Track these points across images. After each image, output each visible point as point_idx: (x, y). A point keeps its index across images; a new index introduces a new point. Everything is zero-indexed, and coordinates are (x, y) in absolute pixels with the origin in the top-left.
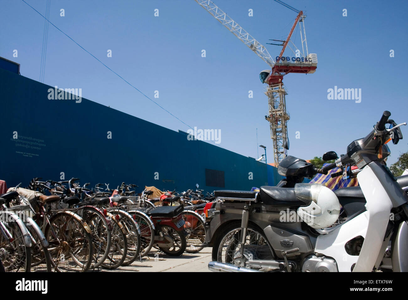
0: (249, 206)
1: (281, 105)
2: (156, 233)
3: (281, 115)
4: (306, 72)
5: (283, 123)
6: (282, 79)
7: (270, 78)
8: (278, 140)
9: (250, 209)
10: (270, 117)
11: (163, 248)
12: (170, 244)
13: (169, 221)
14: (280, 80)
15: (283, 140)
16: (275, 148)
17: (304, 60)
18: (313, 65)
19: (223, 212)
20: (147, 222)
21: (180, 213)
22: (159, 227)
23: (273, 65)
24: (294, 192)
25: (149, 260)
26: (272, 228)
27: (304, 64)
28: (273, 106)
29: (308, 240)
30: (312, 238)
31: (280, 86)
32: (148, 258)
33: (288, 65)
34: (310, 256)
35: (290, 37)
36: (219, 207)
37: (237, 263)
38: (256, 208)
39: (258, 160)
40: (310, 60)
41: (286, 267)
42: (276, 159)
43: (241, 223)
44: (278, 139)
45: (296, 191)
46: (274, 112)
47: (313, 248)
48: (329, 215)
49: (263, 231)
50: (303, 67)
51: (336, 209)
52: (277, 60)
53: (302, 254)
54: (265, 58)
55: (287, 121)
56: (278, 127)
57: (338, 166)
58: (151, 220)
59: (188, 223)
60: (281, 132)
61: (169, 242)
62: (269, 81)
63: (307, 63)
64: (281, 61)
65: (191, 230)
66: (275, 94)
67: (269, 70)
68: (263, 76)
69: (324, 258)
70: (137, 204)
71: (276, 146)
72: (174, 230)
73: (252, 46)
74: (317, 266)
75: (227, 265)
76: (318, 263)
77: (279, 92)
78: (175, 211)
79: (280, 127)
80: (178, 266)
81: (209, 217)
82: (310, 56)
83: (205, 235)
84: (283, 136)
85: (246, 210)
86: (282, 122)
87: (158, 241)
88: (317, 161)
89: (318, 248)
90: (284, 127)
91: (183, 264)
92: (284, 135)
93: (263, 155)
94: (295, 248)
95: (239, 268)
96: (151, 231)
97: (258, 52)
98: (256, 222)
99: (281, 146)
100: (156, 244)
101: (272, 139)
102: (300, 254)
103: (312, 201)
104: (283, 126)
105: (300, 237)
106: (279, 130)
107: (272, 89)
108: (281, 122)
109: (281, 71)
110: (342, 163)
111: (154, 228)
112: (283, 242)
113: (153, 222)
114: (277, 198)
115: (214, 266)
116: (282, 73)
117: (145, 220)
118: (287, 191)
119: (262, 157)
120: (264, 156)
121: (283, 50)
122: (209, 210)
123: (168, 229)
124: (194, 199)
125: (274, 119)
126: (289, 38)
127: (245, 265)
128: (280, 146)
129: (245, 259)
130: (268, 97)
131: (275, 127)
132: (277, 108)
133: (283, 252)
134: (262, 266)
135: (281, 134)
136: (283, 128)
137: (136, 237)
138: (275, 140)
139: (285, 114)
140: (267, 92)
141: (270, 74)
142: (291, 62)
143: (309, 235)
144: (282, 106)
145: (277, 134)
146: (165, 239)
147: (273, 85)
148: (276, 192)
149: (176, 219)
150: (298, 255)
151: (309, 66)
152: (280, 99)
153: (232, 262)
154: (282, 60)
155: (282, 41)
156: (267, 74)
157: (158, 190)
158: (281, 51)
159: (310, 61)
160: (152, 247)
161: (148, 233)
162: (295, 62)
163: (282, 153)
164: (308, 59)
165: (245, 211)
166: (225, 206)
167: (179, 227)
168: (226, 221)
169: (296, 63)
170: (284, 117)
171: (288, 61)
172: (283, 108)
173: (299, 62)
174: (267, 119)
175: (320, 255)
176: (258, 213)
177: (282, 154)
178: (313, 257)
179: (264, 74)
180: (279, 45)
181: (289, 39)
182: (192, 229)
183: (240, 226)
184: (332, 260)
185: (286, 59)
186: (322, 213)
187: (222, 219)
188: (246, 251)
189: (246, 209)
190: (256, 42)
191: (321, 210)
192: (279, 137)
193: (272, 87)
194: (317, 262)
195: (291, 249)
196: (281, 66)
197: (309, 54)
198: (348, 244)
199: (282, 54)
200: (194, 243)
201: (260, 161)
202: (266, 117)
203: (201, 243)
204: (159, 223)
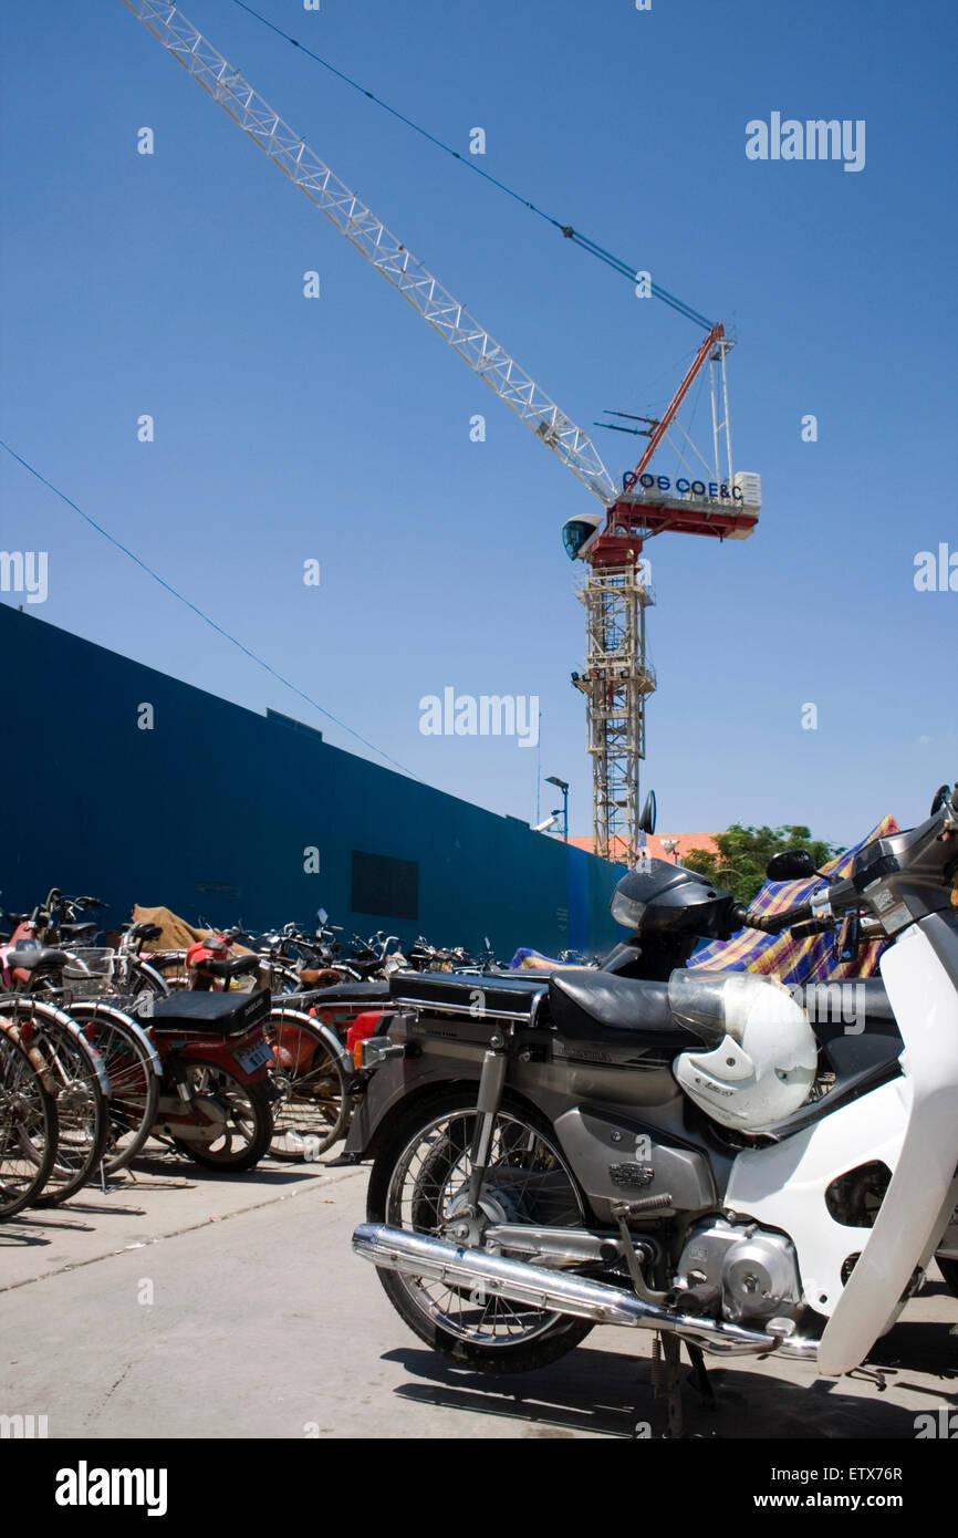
0: (507, 1037)
1: (628, 639)
2: (166, 1087)
3: (626, 674)
4: (720, 532)
5: (633, 701)
6: (638, 551)
7: (598, 545)
8: (611, 758)
9: (510, 1046)
10: (588, 677)
11: (188, 1141)
12: (213, 1127)
13: (216, 1046)
14: (632, 552)
15: (629, 762)
16: (598, 787)
17: (718, 493)
18: (745, 512)
19: (417, 1051)
20: (136, 1048)
21: (257, 1022)
22: (176, 1064)
23: (611, 501)
24: (667, 999)
25: (133, 1185)
26: (583, 1119)
27: (716, 505)
28: (600, 640)
29: (705, 1166)
30: (717, 1160)
31: (631, 575)
32: (129, 1179)
33: (663, 504)
34: (706, 1222)
35: (676, 407)
36: (404, 1032)
37: (453, 1232)
38: (532, 1047)
39: (539, 828)
40: (737, 495)
41: (624, 1256)
42: (600, 826)
43: (477, 1091)
44: (609, 754)
45: (672, 996)
46: (603, 660)
47: (720, 1193)
48: (781, 1084)
49: (552, 1125)
50: (712, 515)
51: (803, 1065)
52: (625, 482)
53: (681, 1212)
54: (585, 474)
55: (646, 696)
56: (615, 714)
57: (819, 916)
58: (151, 1041)
59: (284, 1050)
60: (622, 731)
61: (209, 1122)
62: (595, 554)
63: (726, 502)
64: (638, 489)
65: (291, 1081)
66: (609, 600)
67: (596, 516)
68: (576, 535)
69: (754, 1231)
70: (101, 977)
71: (603, 782)
72: (229, 1079)
73: (544, 428)
74: (728, 1257)
75: (421, 1239)
76: (734, 1246)
77: (624, 593)
78: (241, 1011)
79: (619, 715)
80: (240, 1212)
81: (366, 1067)
82: (739, 479)
83: (339, 1095)
84: (629, 748)
85: (496, 1050)
86: (629, 698)
87: (170, 1115)
88: (737, 839)
89: (735, 1197)
90: (633, 715)
91: (258, 1207)
92: (633, 743)
93: (556, 812)
94: (659, 1193)
95: (461, 1251)
96: (148, 1081)
97: (564, 450)
98: (532, 1092)
99: (620, 781)
100: (162, 1127)
101: (591, 756)
102: (673, 1212)
103: (727, 1036)
104: (630, 713)
105: (679, 1156)
106: (617, 724)
107: (603, 582)
108: (624, 697)
109: (637, 522)
110: (832, 907)
111: (158, 1070)
112: (618, 1169)
113: (156, 1048)
114: (608, 1016)
115: (372, 1240)
116: (640, 531)
117: (127, 1041)
118: (642, 995)
119: (551, 820)
120: (561, 816)
121: (650, 451)
122: (366, 1042)
123: (209, 1073)
124: (309, 964)
125: (601, 688)
126: (673, 412)
127: (483, 1240)
128: (616, 782)
129: (482, 1222)
130: (586, 608)
131: (602, 715)
132: (613, 649)
133: (616, 1205)
134: (542, 1249)
135: (620, 740)
136: (629, 719)
137: (91, 1099)
138: (602, 758)
139: (641, 671)
140: (585, 592)
141: (600, 531)
142: (674, 493)
143: (707, 1149)
144: (633, 641)
145: (610, 738)
146: (196, 1109)
147: (605, 569)
148: (605, 994)
149: (240, 1042)
150: (667, 1218)
151: (733, 515)
152: (629, 618)
153: (438, 1229)
154: (643, 485)
155: (649, 421)
156: (586, 529)
157: (180, 922)
158: (642, 453)
159: (735, 498)
160: (150, 1138)
161: (137, 1089)
162: (687, 496)
163: (623, 804)
164: (730, 490)
165: (493, 1054)
166: (422, 1031)
167: (249, 1068)
168: (424, 1080)
169: (688, 499)
170: (637, 682)
171: (663, 492)
172: (636, 649)
173: (700, 498)
174: (576, 686)
175: (743, 1221)
176: (535, 1065)
177: (623, 809)
178: (719, 1224)
179: (578, 526)
180: (635, 432)
181: (671, 417)
182: (298, 1076)
183: (473, 1102)
184: (779, 1237)
185: (656, 484)
186: (758, 1079)
187: (409, 1076)
188: (488, 1191)
189: (498, 1046)
190: (559, 415)
191: (754, 1068)
192: (616, 748)
193: (602, 574)
194: (729, 1243)
195: (645, 1197)
196: (637, 506)
197: (734, 473)
198: (835, 1184)
199: (643, 463)
200: (298, 1121)
201: (545, 833)
202: (575, 677)
203: (322, 1124)
204: (177, 1051)
